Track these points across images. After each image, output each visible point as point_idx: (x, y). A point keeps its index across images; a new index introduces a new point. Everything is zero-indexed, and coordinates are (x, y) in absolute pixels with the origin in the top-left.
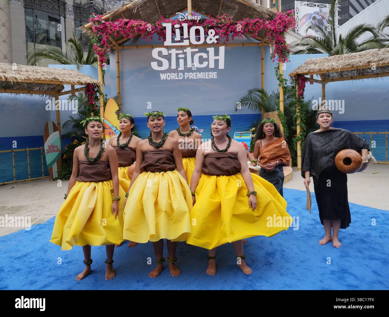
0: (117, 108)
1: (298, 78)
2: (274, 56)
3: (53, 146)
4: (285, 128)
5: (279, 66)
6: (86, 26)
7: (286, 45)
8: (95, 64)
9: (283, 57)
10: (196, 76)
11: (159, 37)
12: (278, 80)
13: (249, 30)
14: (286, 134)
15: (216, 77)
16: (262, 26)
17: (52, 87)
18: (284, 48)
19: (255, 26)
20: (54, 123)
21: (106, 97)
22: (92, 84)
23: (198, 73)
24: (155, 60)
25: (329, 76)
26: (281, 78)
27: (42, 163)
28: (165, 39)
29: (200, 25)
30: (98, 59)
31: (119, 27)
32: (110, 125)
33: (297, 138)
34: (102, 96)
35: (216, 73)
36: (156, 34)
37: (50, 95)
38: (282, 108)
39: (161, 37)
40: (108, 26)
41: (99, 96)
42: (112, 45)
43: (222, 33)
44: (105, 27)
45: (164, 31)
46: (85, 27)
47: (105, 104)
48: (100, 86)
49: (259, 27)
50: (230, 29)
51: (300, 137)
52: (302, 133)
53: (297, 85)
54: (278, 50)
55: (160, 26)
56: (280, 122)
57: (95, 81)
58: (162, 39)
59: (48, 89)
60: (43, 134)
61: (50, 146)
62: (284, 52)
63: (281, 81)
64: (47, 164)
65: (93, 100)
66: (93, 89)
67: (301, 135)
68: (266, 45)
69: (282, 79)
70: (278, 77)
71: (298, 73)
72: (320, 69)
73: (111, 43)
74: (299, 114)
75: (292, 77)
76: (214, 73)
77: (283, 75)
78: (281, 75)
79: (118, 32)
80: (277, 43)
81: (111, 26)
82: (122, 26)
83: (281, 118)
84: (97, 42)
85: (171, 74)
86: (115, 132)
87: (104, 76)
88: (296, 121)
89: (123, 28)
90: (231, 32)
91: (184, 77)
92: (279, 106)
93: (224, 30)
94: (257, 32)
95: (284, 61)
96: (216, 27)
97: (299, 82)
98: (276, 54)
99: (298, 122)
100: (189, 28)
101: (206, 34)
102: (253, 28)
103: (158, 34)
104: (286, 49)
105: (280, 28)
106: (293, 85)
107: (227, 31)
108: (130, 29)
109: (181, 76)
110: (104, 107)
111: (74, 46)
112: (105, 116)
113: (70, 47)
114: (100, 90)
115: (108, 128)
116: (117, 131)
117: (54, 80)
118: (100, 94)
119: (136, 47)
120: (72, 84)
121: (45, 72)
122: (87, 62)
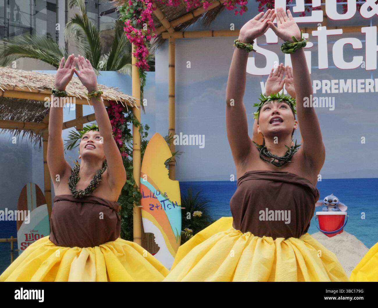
0: (169, 155)
3: (35, 235)
8: (126, 69)
10: (337, 86)
11: (260, 5)
17: (37, 114)
20: (37, 188)
21: (145, 131)
22: (119, 102)
23: (342, 81)
30: (133, 52)
32: (153, 190)
34: (138, 129)
37: (32, 132)
39: (265, 7)
41: (132, 129)
42: (161, 29)
47: (144, 145)
48: (134, 107)
57: (125, 97)
59: (30, 120)
61: (28, 236)
65: (120, 136)
66: (121, 113)
73: (161, 25)
76: (375, 79)
84: (132, 17)
86: (163, 205)
87: (144, 88)
110: (141, 152)
111: (83, 32)
112: (142, 171)
113: (74, 35)
114: (135, 116)
115: (148, 197)
116: (167, 203)
117: (43, 91)
118: (133, 124)
119: (211, 34)
120: (79, 102)
121: (25, 77)
122: (109, 67)
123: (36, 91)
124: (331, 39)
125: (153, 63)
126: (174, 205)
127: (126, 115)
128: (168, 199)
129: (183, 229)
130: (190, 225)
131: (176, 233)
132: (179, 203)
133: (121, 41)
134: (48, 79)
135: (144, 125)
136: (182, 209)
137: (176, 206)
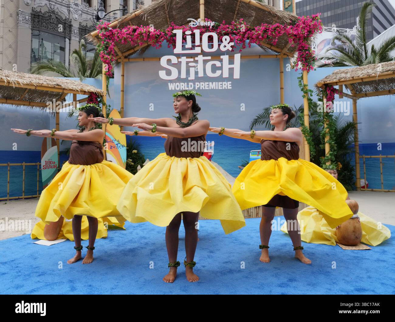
1: (325, 88)
2: (297, 65)
4: (311, 147)
5: (302, 76)
6: (92, 33)
7: (310, 52)
8: (99, 77)
9: (307, 66)
10: (208, 86)
11: (169, 44)
12: (302, 91)
13: (268, 36)
14: (312, 153)
15: (231, 88)
16: (283, 32)
18: (309, 55)
19: (275, 32)
21: (109, 108)
22: (95, 93)
23: (210, 83)
24: (163, 69)
25: (361, 90)
26: (305, 89)
27: (38, 180)
28: (175, 47)
29: (213, 32)
31: (127, 34)
32: (112, 138)
33: (326, 158)
34: (105, 107)
35: (230, 83)
36: (165, 41)
38: (307, 123)
39: (171, 45)
40: (115, 33)
41: (102, 107)
42: (118, 57)
43: (237, 40)
44: (112, 34)
45: (174, 38)
46: (91, 35)
47: (108, 115)
48: (103, 95)
49: (279, 33)
50: (246, 35)
51: (330, 157)
52: (331, 153)
53: (324, 97)
54: (302, 58)
55: (170, 33)
56: (305, 139)
57: (99, 90)
58: (172, 47)
60: (41, 150)
62: (309, 60)
63: (306, 92)
64: (43, 181)
66: (96, 99)
67: (331, 155)
68: (285, 56)
69: (307, 90)
70: (301, 88)
71: (326, 83)
72: (353, 77)
73: (117, 55)
74: (327, 130)
75: (319, 87)
76: (228, 82)
77: (307, 85)
78: (305, 86)
79: (125, 40)
80: (301, 50)
81: (119, 33)
82: (130, 33)
83: (306, 134)
84: (104, 50)
85: (181, 83)
86: (117, 146)
87: (109, 86)
88: (324, 139)
89: (131, 35)
90: (248, 39)
91: (194, 88)
92: (303, 121)
93: (239, 36)
94: (277, 38)
95: (309, 70)
96: (231, 33)
97: (328, 93)
98: (300, 63)
99: (327, 139)
100: (201, 34)
101: (220, 41)
102: (272, 34)
103: (167, 42)
104: (311, 56)
105: (304, 32)
106: (320, 97)
107: (243, 37)
108: (138, 36)
109: (191, 86)
111: (78, 58)
112: (107, 128)
113: (74, 60)
114: (103, 100)
115: (109, 142)
116: (119, 145)
117: (56, 86)
118: (103, 104)
119: (143, 60)
120: (75, 93)
121: (48, 80)
122: (90, 76)
123: (53, 87)
124: (205, 62)
125: (113, 74)
126: (123, 146)
127: (99, 100)
128: (120, 143)
129: (127, 159)
130: (131, 157)
131: (123, 162)
132: (126, 146)
133: (97, 63)
134: (59, 81)
135: (108, 105)
136: (127, 149)
137: (124, 147)
